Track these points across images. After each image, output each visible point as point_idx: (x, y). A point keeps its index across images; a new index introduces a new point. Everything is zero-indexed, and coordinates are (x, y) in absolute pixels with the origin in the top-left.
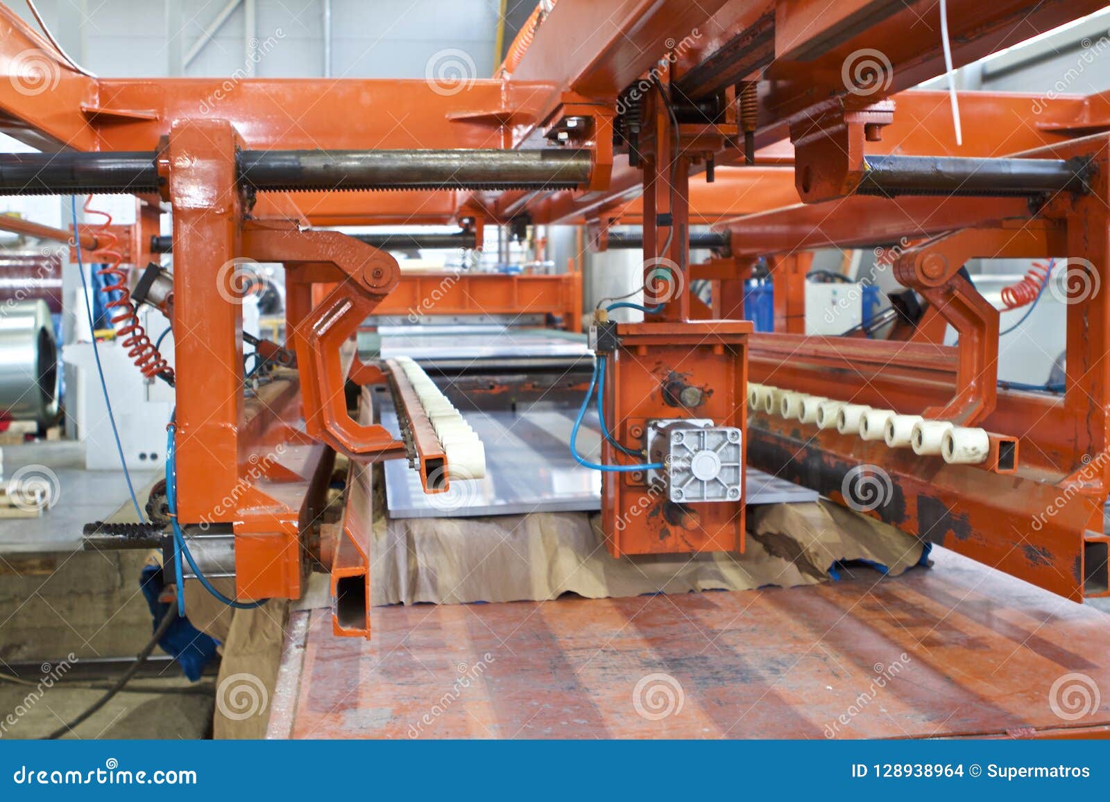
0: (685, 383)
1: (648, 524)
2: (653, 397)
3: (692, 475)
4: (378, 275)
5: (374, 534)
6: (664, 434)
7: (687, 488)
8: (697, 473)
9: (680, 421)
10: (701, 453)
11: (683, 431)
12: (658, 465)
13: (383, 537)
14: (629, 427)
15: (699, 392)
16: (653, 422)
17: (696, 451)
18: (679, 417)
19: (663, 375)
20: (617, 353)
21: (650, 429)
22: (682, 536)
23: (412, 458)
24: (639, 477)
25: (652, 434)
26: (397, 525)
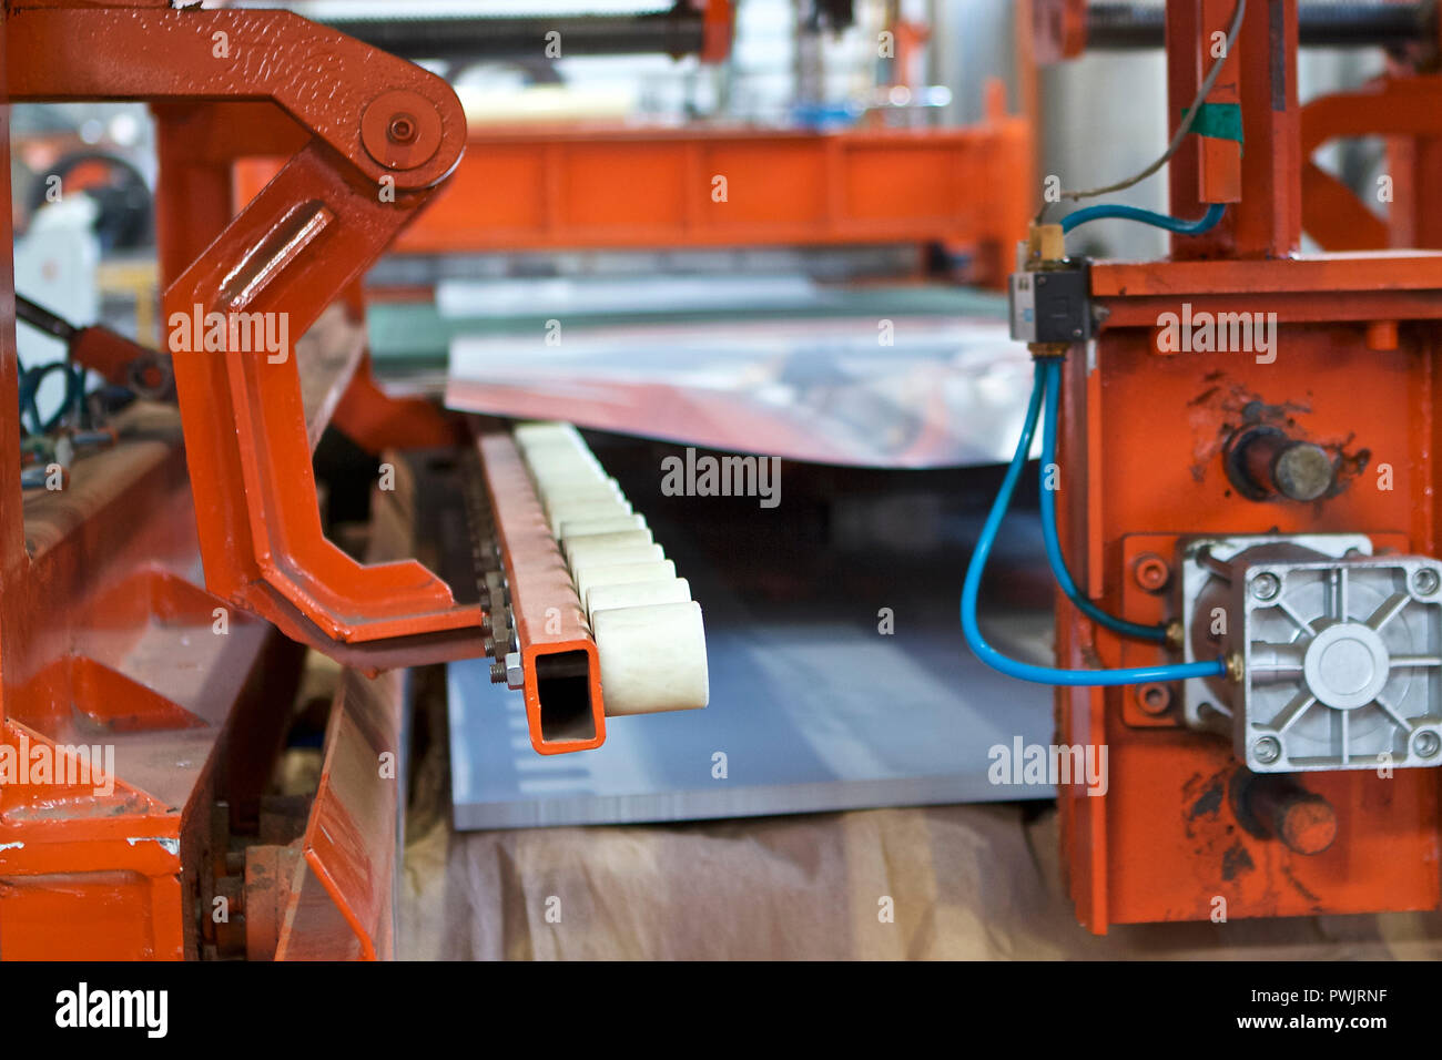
0: (1291, 434)
1: (1190, 835)
2: (1198, 474)
3: (1307, 693)
4: (402, 133)
5: (408, 877)
6: (1227, 579)
7: (1293, 730)
8: (1321, 690)
9: (1274, 540)
10: (1332, 632)
11: (1280, 569)
12: (1210, 667)
13: (435, 886)
14: (1129, 560)
15: (1330, 459)
16: (1197, 546)
17: (1319, 625)
18: (1274, 531)
19: (1227, 409)
20: (1092, 348)
21: (1190, 565)
22: (1287, 871)
23: (498, 654)
24: (1160, 703)
25: (1194, 579)
26: (476, 849)
